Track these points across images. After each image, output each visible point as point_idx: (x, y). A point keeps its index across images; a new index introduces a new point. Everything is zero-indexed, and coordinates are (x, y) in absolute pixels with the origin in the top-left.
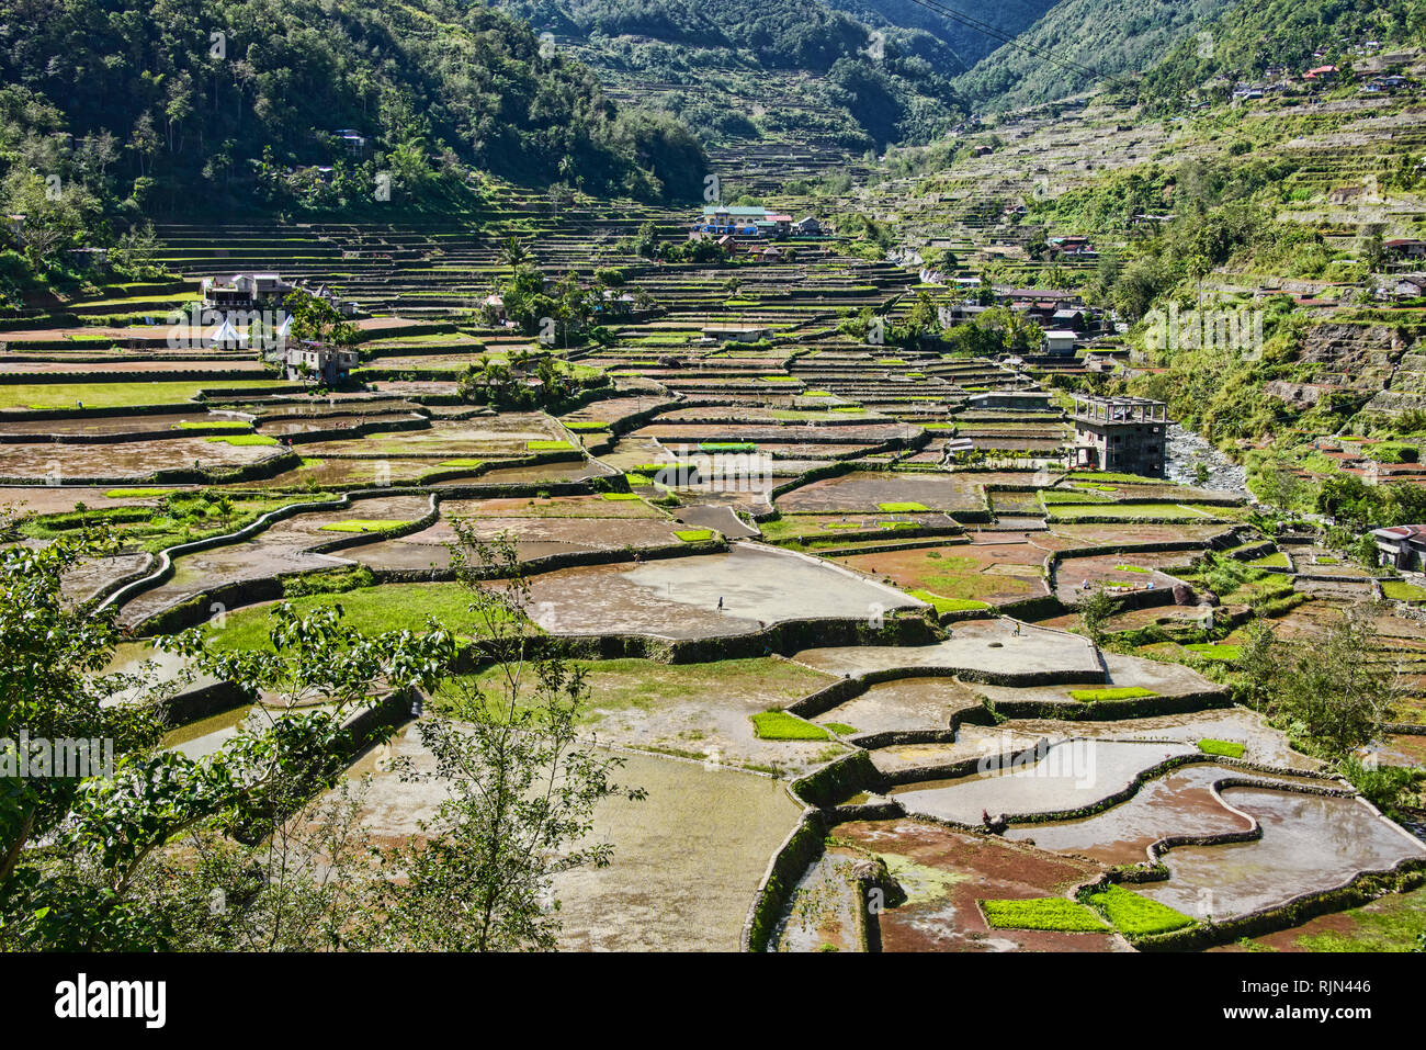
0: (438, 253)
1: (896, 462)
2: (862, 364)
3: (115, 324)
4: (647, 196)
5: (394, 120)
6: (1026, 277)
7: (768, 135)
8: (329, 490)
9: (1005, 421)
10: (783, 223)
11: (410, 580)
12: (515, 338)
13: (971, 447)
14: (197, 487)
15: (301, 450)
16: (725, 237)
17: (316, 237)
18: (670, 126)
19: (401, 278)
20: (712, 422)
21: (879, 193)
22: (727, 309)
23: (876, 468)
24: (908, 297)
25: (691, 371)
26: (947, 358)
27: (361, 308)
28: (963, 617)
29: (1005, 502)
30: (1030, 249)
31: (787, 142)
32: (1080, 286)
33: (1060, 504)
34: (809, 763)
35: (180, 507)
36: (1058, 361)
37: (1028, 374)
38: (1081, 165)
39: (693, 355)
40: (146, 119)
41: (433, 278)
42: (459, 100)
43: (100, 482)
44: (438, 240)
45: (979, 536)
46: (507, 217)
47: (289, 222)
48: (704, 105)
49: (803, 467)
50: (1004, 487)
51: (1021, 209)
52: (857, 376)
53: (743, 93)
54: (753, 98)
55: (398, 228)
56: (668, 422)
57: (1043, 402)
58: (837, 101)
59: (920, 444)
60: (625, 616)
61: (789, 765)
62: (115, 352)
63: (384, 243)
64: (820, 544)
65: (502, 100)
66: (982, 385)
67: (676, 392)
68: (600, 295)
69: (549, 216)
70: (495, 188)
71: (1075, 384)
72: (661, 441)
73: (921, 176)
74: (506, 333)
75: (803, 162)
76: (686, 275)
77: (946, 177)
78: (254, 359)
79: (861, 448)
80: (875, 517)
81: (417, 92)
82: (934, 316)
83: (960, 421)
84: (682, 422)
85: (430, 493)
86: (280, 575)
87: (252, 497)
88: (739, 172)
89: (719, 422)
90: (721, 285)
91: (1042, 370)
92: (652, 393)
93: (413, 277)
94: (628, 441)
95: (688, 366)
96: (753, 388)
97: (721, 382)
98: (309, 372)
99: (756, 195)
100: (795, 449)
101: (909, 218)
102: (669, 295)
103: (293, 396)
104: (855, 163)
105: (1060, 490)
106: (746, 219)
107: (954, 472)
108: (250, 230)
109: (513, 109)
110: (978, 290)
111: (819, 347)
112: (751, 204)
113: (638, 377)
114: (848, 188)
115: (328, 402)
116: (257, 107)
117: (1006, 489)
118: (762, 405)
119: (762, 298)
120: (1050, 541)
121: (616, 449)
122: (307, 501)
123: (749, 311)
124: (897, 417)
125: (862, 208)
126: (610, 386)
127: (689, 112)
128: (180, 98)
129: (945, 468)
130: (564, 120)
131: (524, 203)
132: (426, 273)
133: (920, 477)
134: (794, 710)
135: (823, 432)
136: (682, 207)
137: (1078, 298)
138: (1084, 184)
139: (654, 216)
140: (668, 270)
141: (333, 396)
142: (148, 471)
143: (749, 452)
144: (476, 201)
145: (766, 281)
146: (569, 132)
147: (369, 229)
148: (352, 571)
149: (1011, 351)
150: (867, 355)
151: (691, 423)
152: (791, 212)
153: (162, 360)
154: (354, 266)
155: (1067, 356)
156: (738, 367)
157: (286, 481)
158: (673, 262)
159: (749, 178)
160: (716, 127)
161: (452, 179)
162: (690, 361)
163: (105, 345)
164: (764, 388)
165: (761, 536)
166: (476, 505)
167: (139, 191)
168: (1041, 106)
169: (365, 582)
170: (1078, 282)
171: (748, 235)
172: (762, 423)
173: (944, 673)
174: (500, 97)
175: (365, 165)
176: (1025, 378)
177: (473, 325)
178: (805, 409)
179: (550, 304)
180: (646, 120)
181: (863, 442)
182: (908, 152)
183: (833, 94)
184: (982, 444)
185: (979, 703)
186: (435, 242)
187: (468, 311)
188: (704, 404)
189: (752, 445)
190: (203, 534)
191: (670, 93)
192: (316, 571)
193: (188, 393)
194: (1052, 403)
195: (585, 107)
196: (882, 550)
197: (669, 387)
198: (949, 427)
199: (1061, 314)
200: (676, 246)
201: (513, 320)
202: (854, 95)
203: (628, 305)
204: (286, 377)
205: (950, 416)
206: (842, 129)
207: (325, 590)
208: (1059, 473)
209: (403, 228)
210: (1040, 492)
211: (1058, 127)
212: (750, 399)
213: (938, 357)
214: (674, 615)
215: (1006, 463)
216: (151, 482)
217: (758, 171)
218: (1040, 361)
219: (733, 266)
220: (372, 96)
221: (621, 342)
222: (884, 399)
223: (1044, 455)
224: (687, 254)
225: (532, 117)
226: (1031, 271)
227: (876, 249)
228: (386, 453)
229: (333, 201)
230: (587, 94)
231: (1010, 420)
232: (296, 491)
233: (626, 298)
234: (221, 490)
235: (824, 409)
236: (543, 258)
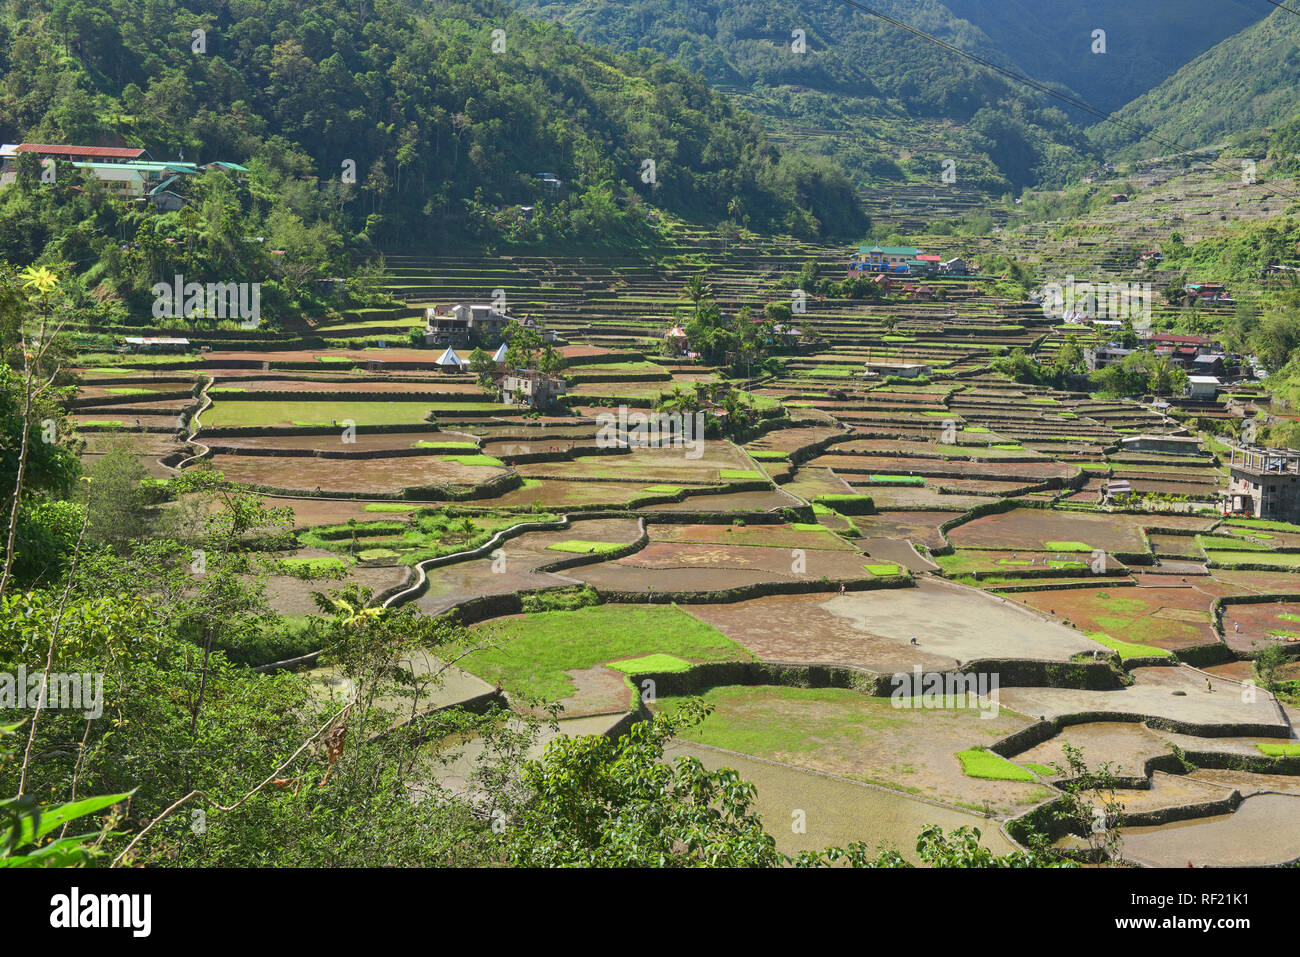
0: (622, 284)
1: (1057, 500)
2: (1016, 402)
3: (354, 346)
4: (805, 234)
5: (586, 164)
6: (1164, 321)
7: (912, 177)
8: (551, 511)
9: (1157, 463)
10: (932, 263)
11: (630, 601)
12: (697, 368)
13: (1128, 489)
14: (440, 504)
15: (520, 470)
16: (881, 276)
17: (516, 268)
18: (827, 170)
19: (592, 307)
20: (881, 455)
21: (1019, 235)
22: (885, 344)
23: (1038, 505)
24: (1053, 337)
25: (857, 404)
26: (1095, 397)
27: (559, 335)
28: (1144, 663)
29: (1167, 544)
30: (1168, 295)
31: (930, 184)
32: (1218, 331)
33: (1218, 550)
34: (1018, 804)
35: (427, 522)
36: (1201, 405)
37: (1175, 417)
38: (1215, 216)
39: (858, 388)
40: (380, 164)
41: (620, 308)
42: (640, 145)
43: (358, 496)
44: (622, 272)
45: (1142, 577)
46: (682, 252)
47: (494, 254)
48: (855, 149)
49: (971, 503)
50: (1163, 530)
51: (1158, 255)
52: (1012, 414)
53: (891, 138)
54: (900, 143)
55: (588, 261)
56: (840, 453)
57: (1193, 447)
58: (978, 148)
59: (1079, 483)
60: (828, 647)
61: (999, 805)
62: (357, 373)
63: (575, 274)
64: (993, 580)
65: (678, 146)
66: (1131, 427)
67: (845, 424)
68: (771, 329)
69: (719, 251)
70: (671, 225)
71: (1219, 428)
72: (836, 471)
73: (1059, 220)
74: (688, 363)
75: (946, 204)
76: (845, 310)
77: (1085, 222)
78: (473, 383)
79: (1024, 486)
80: (1043, 555)
81: (604, 138)
82: (1080, 357)
83: (1114, 461)
84: (853, 453)
85: (638, 517)
86: (519, 592)
87: (484, 515)
88: (888, 212)
89: (888, 455)
90: (878, 320)
91: (1187, 413)
92: (823, 424)
93: (602, 307)
94: (805, 470)
95: (855, 398)
96: (916, 423)
97: (886, 415)
98: (523, 397)
99: (904, 234)
100: (958, 485)
101: (1049, 260)
102: (831, 329)
103: (509, 419)
104: (995, 205)
105: (1218, 535)
106: (898, 258)
107: (1114, 512)
108: (460, 261)
109: (688, 155)
110: (1122, 334)
111: (974, 383)
112: (901, 244)
113: (809, 408)
114: (989, 229)
115: (540, 425)
116: (471, 154)
117: (1165, 532)
118: (926, 440)
119: (917, 335)
120: (1213, 587)
121: (795, 477)
122: (532, 520)
123: (905, 347)
124: (1054, 456)
125: (1004, 249)
126: (786, 417)
127: (841, 155)
128: (408, 145)
129: (1104, 508)
130: (732, 164)
131: (697, 240)
132: (613, 303)
133: (1080, 516)
134: (996, 749)
135: (986, 469)
136: (836, 245)
137: (1217, 343)
138: (1219, 234)
139: (815, 253)
140: (828, 305)
141: (544, 420)
142: (396, 489)
143: (919, 485)
144: (654, 237)
145: (919, 318)
146: (737, 175)
147: (563, 262)
148: (580, 590)
149: (1156, 393)
150: (1020, 393)
151: (861, 455)
152: (937, 251)
153: (395, 381)
154: (549, 296)
155: (1209, 400)
156: (901, 402)
157: (510, 500)
158: (833, 297)
159: (896, 218)
160: (866, 169)
161: (634, 218)
162: (856, 394)
163: (347, 366)
164: (926, 423)
165: (940, 570)
166: (679, 530)
167: (369, 227)
168: (1172, 157)
169: (591, 601)
170: (1215, 327)
171: (900, 273)
172: (928, 457)
173: (1132, 719)
174: (677, 143)
175: (561, 205)
176: (1173, 421)
177: (657, 354)
178: (966, 445)
179: (729, 337)
180: (805, 165)
181: (1025, 480)
182: (1043, 196)
183: (974, 141)
184: (1140, 487)
185: (1169, 752)
186: (619, 275)
187: (653, 340)
188: (872, 437)
189: (919, 479)
190: (449, 549)
191: (824, 138)
192: (549, 589)
193: (420, 413)
194: (1202, 448)
195: (752, 152)
196: (1052, 588)
197: (839, 419)
198: (1105, 467)
199: (1202, 358)
200: (836, 283)
201: (696, 351)
202: (993, 143)
203: (795, 339)
204: (501, 400)
205: (1104, 457)
206: (982, 173)
207: (557, 607)
208: (1216, 518)
209: (593, 261)
210: (1198, 536)
211: (1189, 178)
212: (916, 432)
213: (1088, 397)
214: (873, 648)
215: (1163, 506)
216: (400, 498)
217: (905, 210)
218: (1185, 404)
219: (888, 303)
220: (569, 142)
221: (791, 373)
222: (1040, 437)
223: (1199, 499)
224: (846, 290)
225: (704, 161)
226: (1170, 315)
227: (1018, 289)
228: (596, 477)
229: (532, 236)
230: (754, 140)
231: (1162, 463)
232: (522, 511)
233: (794, 332)
234: (459, 507)
235: (985, 445)
236: (716, 291)
